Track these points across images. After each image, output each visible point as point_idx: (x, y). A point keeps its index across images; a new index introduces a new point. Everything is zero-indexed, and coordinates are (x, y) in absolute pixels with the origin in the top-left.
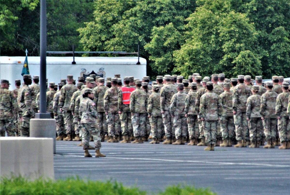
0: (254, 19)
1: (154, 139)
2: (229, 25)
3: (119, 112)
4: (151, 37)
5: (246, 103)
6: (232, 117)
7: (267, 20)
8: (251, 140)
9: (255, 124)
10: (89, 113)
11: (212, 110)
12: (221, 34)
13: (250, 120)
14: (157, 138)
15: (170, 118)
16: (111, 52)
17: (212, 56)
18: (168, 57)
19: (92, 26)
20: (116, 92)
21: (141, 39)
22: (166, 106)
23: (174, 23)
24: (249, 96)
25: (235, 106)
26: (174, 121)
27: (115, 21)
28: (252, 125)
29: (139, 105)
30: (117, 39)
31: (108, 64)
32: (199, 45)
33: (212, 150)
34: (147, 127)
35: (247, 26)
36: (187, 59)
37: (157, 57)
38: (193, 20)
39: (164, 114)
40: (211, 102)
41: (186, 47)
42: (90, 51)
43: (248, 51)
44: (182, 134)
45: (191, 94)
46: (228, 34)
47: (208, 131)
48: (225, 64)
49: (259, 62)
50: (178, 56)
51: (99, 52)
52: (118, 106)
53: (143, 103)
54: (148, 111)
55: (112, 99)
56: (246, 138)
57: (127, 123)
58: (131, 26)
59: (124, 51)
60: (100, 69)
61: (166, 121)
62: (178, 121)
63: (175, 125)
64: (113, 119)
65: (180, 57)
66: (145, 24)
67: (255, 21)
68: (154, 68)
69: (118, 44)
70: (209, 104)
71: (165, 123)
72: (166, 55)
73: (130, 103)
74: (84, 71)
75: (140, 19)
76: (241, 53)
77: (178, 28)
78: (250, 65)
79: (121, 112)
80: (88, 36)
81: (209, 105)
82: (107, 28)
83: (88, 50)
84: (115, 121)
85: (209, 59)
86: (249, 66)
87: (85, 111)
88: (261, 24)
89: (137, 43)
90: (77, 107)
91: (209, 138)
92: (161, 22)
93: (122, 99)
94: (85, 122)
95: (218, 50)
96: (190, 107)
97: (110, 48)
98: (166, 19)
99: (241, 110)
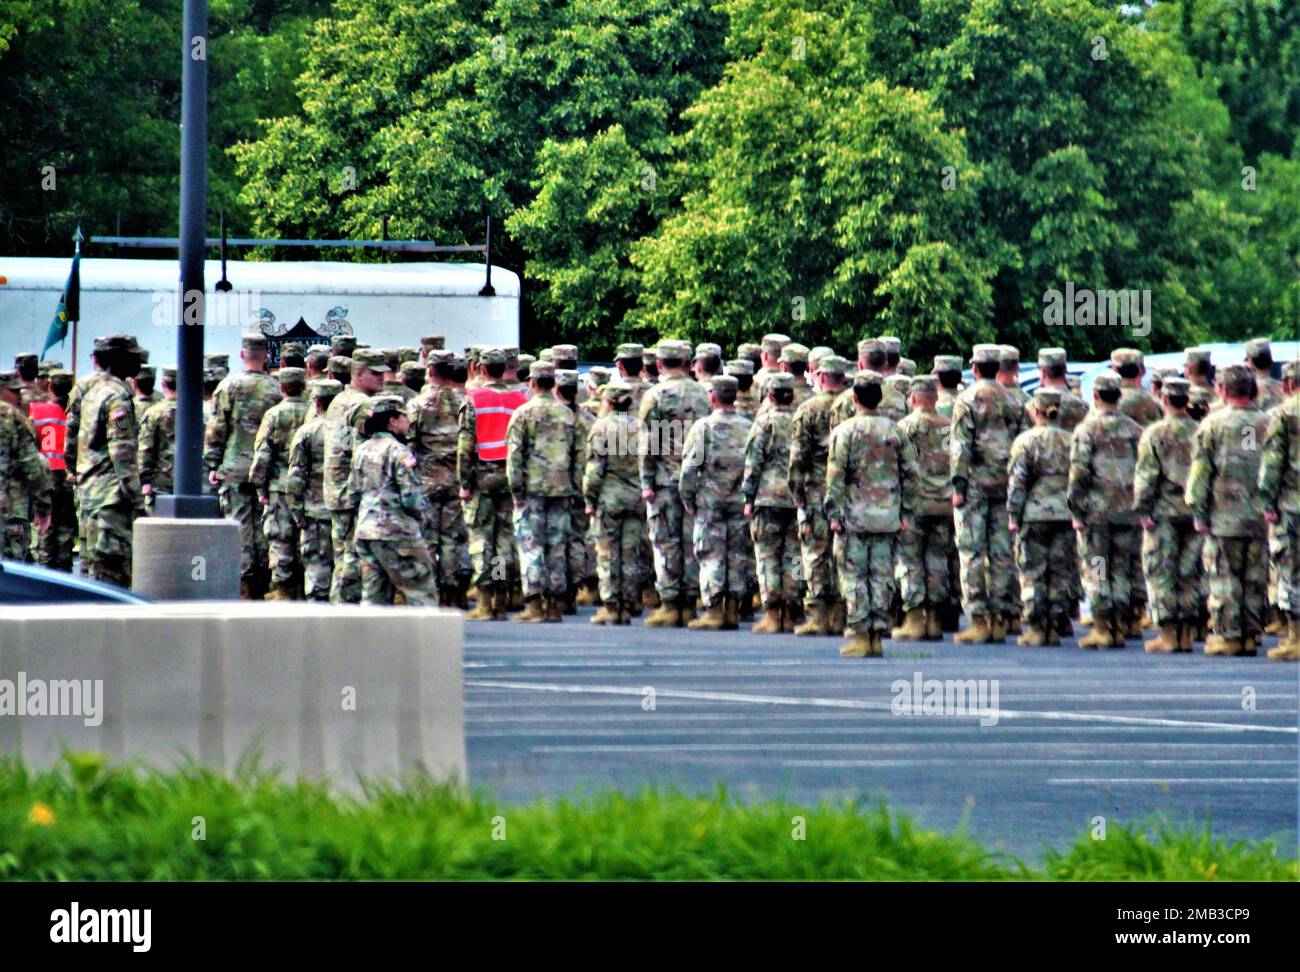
0: (964, 115)
1: (610, 605)
2: (863, 136)
3: (462, 493)
4: (534, 184)
5: (1006, 460)
6: (948, 521)
7: (1017, 117)
8: (1026, 612)
9: (1043, 550)
10: (390, 496)
11: (875, 491)
12: (831, 176)
13: (1024, 531)
14: (622, 602)
15: (679, 520)
16: (369, 242)
17: (791, 263)
18: (605, 267)
19: (289, 136)
20: (447, 409)
21: (492, 189)
22: (661, 467)
23: (628, 129)
24: (1017, 432)
25: (963, 474)
26: (697, 531)
27: (384, 114)
28: (1029, 550)
29: (543, 463)
30: (393, 189)
31: (363, 291)
32: (739, 217)
33: (873, 654)
34: (572, 554)
35: (935, 142)
36: (689, 276)
37: (559, 267)
38: (714, 116)
39: (652, 502)
40: (872, 458)
41: (687, 226)
42: (282, 237)
43: (941, 247)
44: (727, 584)
45: (771, 422)
46: (861, 172)
47: (860, 577)
48: (844, 300)
49: (985, 292)
50: (651, 262)
51: (319, 243)
52: (458, 467)
53: (560, 457)
54: (585, 488)
55: (431, 439)
56: (1002, 605)
57: (493, 541)
58: (450, 136)
59: (424, 238)
60: (331, 313)
61: (660, 531)
62: (713, 533)
63: (699, 547)
64: (434, 521)
65: (661, 269)
66: (509, 131)
67: (967, 122)
68: (543, 309)
69: (398, 209)
70: (863, 463)
71: (658, 542)
72: (596, 259)
73: (509, 458)
74: (267, 319)
75: (489, 109)
76: (914, 255)
77: (644, 146)
78: (948, 305)
79: (471, 493)
80: (275, 174)
81: (865, 469)
82: (352, 144)
83: (272, 234)
84: (441, 532)
85: (781, 275)
86: (944, 307)
87: (374, 488)
88: (993, 137)
89: (475, 208)
90: (296, 468)
91: (861, 606)
92: (577, 122)
93: (475, 440)
94: (374, 536)
95: (820, 240)
96: (765, 476)
97: (363, 226)
98: (597, 109)
99: (986, 489)
